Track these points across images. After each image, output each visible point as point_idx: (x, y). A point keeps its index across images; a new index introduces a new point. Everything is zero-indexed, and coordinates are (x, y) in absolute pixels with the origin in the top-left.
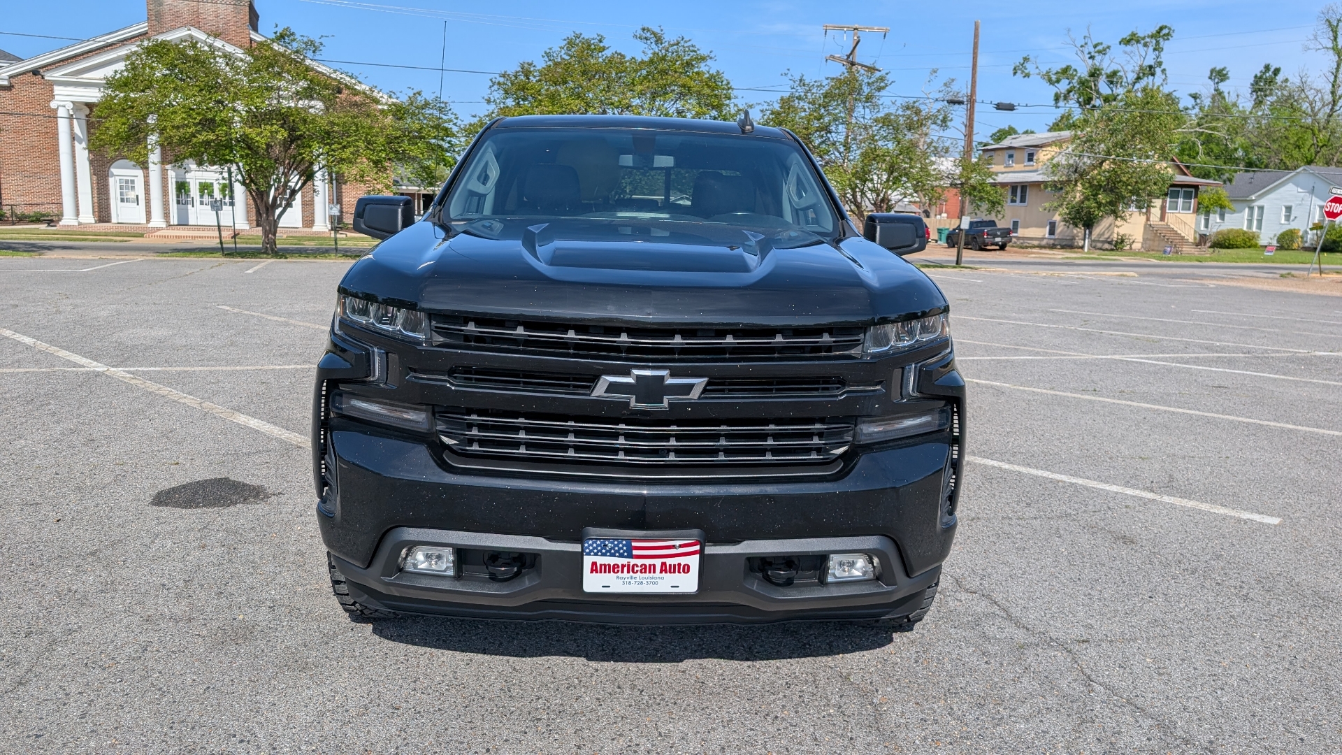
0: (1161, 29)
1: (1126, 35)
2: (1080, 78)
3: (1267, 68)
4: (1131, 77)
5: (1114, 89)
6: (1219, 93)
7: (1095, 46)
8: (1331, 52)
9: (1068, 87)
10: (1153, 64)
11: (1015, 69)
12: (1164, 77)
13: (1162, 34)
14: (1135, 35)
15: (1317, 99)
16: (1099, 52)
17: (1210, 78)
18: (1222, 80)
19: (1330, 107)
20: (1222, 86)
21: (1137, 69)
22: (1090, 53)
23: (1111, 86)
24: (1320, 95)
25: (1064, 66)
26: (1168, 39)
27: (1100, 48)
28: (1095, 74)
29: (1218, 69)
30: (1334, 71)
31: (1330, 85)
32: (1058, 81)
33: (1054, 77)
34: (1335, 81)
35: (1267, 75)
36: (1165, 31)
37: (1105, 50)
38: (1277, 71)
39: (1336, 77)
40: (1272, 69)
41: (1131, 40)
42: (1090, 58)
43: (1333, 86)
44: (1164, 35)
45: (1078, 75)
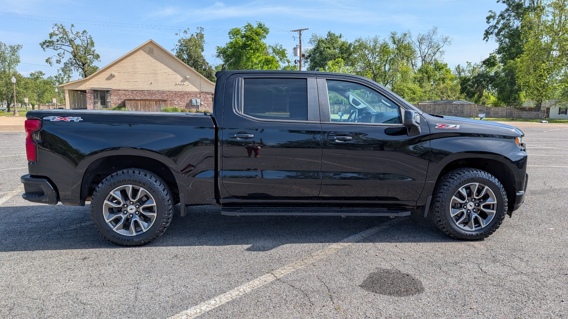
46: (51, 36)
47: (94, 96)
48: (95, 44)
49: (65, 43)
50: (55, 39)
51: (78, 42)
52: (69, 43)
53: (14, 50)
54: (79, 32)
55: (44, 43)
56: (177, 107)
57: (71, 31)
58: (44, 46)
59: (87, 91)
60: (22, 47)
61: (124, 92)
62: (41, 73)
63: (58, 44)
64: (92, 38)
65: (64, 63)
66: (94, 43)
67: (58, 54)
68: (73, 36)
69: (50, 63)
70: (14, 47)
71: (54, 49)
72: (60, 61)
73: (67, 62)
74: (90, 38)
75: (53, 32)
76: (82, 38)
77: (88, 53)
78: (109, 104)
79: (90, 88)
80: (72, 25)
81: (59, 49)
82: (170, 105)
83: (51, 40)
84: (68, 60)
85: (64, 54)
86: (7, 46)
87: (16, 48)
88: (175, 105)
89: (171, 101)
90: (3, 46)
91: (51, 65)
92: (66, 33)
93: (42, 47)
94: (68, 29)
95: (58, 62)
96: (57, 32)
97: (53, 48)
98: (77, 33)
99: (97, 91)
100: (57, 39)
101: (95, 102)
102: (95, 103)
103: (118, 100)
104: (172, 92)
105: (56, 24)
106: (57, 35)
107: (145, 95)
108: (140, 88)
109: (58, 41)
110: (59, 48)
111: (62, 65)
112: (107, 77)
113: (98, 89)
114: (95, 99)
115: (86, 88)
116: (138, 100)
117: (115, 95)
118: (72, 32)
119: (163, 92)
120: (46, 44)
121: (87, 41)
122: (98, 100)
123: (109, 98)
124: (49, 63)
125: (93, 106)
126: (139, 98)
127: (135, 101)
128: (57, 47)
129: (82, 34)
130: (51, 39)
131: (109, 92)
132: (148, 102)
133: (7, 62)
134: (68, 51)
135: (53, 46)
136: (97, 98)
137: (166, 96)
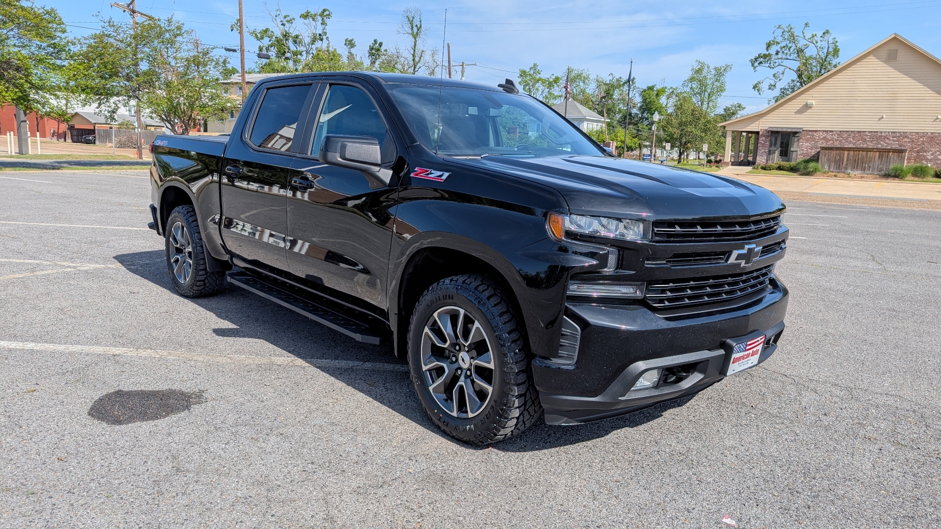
0: (324, 10)
1: (304, 12)
2: (276, 38)
3: (375, 41)
4: (307, 40)
5: (298, 47)
6: (351, 54)
7: (285, 17)
8: (411, 36)
9: (270, 43)
10: (321, 33)
11: (232, 27)
12: (328, 42)
13: (325, 14)
14: (309, 13)
15: (405, 63)
16: (288, 21)
17: (345, 45)
18: (352, 47)
19: (413, 68)
20: (352, 50)
21: (311, 35)
22: (281, 21)
23: (296, 45)
24: (406, 61)
25: (264, 29)
26: (329, 18)
27: (288, 18)
28: (286, 35)
29: (349, 39)
30: (413, 47)
31: (412, 56)
32: (262, 38)
33: (259, 35)
34: (414, 53)
35: (376, 46)
36: (327, 13)
37: (291, 20)
38: (381, 44)
39: (414, 51)
40: (378, 43)
41: (305, 16)
42: (282, 25)
43: (413, 56)
44: (327, 15)
45: (275, 35)
46: (769, 46)
47: (771, 141)
48: (840, 53)
49: (790, 55)
50: (773, 50)
51: (811, 52)
52: (796, 55)
53: (720, 73)
54: (816, 35)
55: (756, 59)
56: (929, 165)
57: (803, 33)
58: (756, 64)
59: (761, 133)
60: (731, 68)
61: (825, 134)
62: (739, 106)
63: (778, 59)
64: (837, 42)
65: (781, 89)
66: (838, 51)
67: (774, 75)
68: (805, 42)
69: (758, 90)
70: (721, 68)
71: (769, 67)
72: (774, 86)
73: (786, 87)
74: (833, 43)
75: (773, 39)
76: (819, 45)
77: (825, 69)
78: (794, 154)
79: (766, 128)
80: (806, 24)
81: (778, 66)
82: (915, 160)
83: (767, 53)
84: (789, 83)
85: (783, 74)
86: (712, 67)
87: (722, 69)
88: (927, 160)
89: (918, 152)
90: (706, 68)
91: (760, 94)
92: (793, 38)
93: (753, 65)
94: (797, 32)
95: (772, 87)
96: (779, 39)
97: (768, 65)
98: (813, 37)
99: (777, 132)
100: (777, 51)
101: (770, 151)
102: (770, 153)
103: (811, 149)
104: (924, 135)
105: (779, 26)
106: (779, 43)
107: (865, 141)
108: (857, 127)
109: (777, 54)
110: (777, 64)
111: (777, 92)
112: (798, 108)
113: (779, 130)
114: (770, 146)
115: (760, 128)
116: (844, 149)
117: (807, 141)
118: (804, 37)
119: (905, 135)
120: (761, 59)
121: (828, 48)
122: (775, 149)
123: (796, 144)
124: (756, 91)
125: (765, 157)
126: (851, 146)
127: (838, 152)
128: (775, 62)
129: (821, 37)
130: (767, 51)
131: (797, 135)
132: (864, 153)
133: (707, 91)
134: (791, 68)
135: (769, 62)
136: (775, 144)
137: (909, 142)
